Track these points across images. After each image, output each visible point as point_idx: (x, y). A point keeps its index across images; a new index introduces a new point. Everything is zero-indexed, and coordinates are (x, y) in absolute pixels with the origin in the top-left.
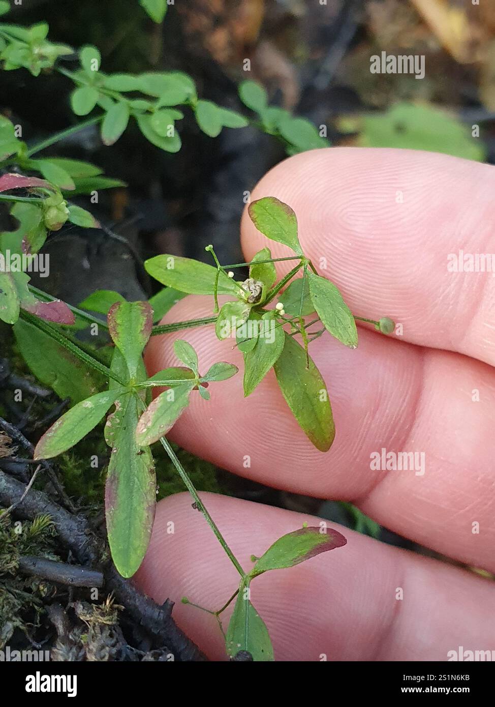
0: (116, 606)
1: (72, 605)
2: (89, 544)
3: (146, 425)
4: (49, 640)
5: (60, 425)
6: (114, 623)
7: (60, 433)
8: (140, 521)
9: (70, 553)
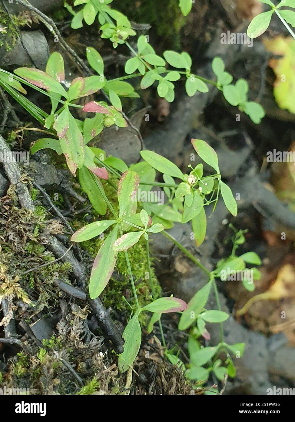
0: (88, 311)
1: (71, 304)
2: (84, 279)
3: (118, 243)
4: (57, 312)
5: (85, 229)
6: (85, 319)
7: (84, 232)
8: (105, 277)
9: (75, 281)
